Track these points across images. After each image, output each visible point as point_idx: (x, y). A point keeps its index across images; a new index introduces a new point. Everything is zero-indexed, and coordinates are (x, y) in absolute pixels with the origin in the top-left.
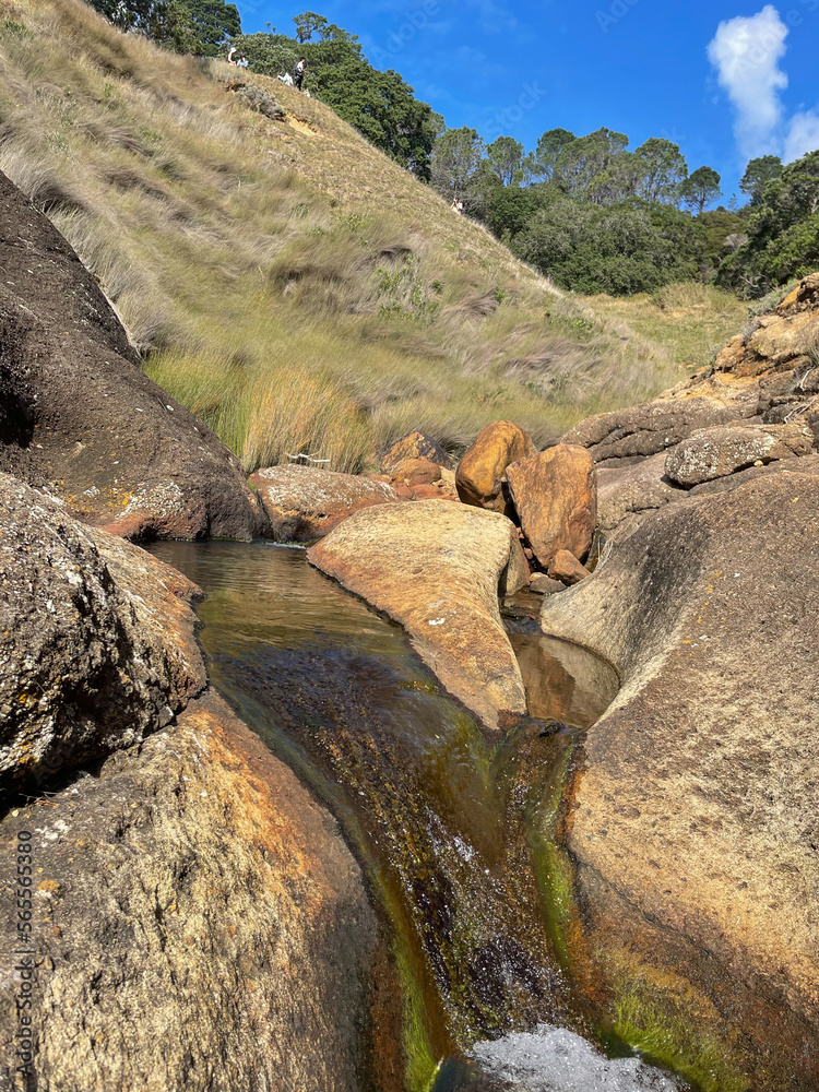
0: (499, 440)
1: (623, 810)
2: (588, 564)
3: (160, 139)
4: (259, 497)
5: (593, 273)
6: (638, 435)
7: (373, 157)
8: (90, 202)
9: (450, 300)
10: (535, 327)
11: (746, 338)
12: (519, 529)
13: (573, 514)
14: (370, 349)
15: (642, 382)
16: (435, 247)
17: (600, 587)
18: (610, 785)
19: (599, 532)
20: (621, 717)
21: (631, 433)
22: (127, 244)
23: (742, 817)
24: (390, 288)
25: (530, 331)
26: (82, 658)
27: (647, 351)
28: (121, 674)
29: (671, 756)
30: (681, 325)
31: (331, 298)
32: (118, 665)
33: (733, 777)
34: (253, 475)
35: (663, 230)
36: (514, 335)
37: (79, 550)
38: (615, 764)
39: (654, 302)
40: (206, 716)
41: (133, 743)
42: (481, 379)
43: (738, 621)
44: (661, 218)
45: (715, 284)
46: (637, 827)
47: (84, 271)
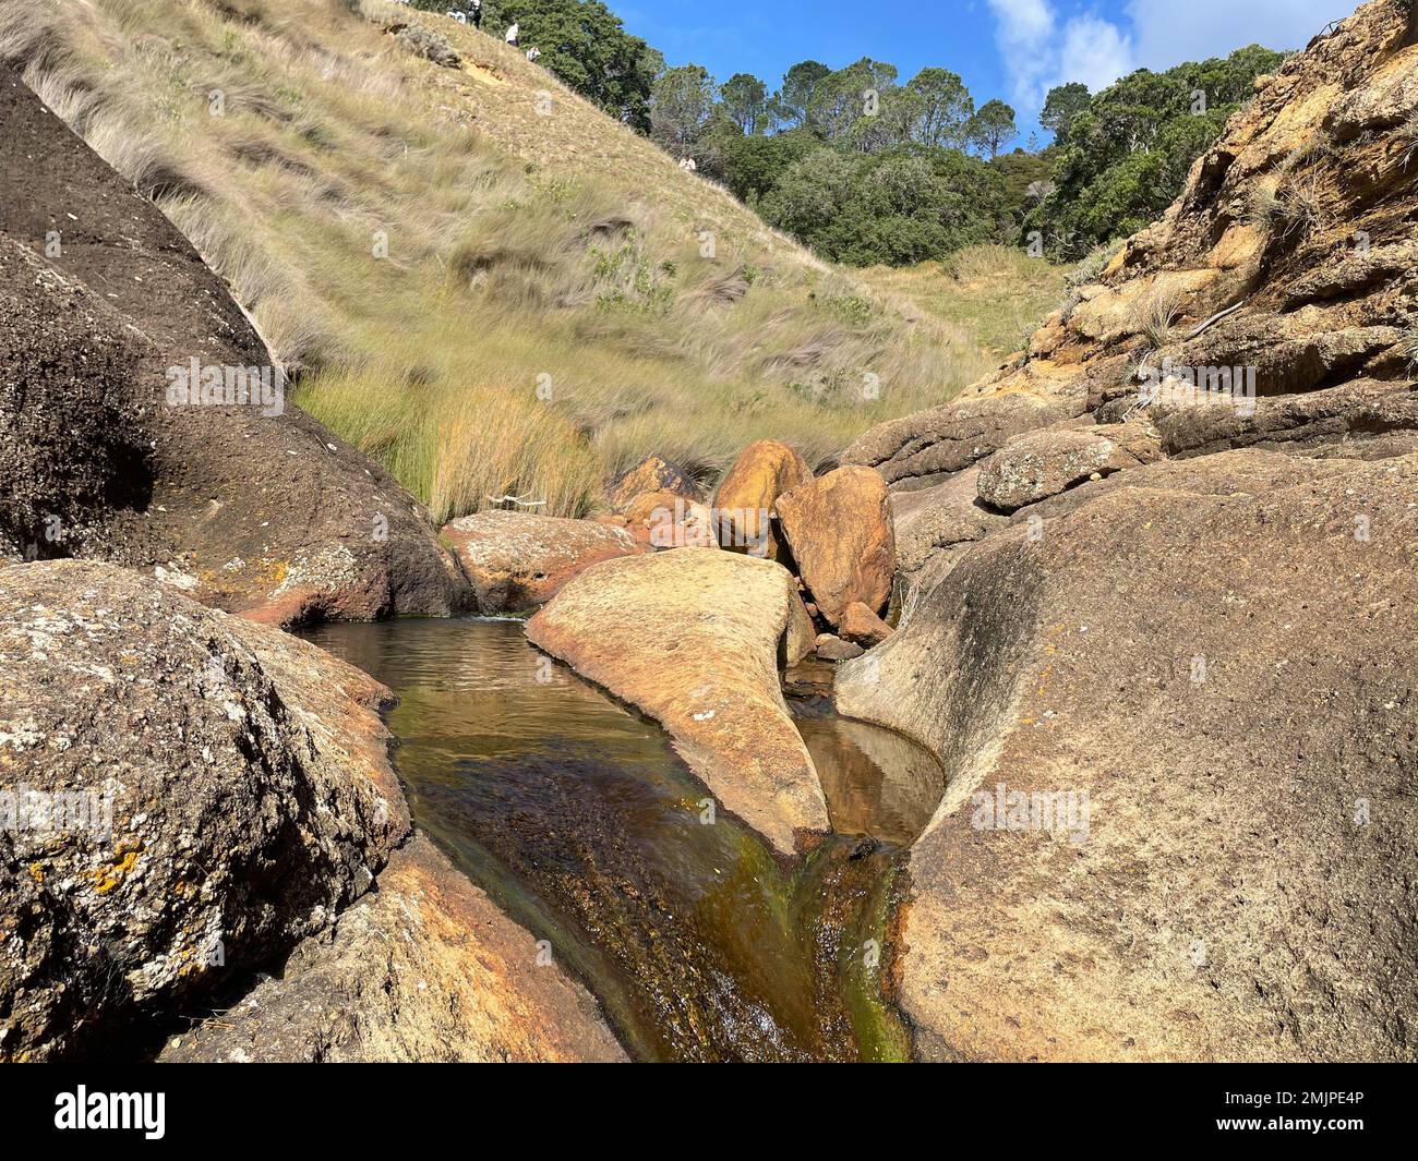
0: (765, 465)
1: (965, 952)
2: (889, 617)
3: (301, 98)
4: (455, 556)
5: (865, 239)
6: (941, 447)
7: (576, 108)
8: (212, 184)
9: (686, 284)
10: (797, 313)
11: (1065, 315)
12: (797, 579)
13: (865, 555)
14: (585, 352)
15: (937, 374)
16: (662, 217)
17: (907, 651)
18: (946, 920)
19: (900, 575)
20: (952, 827)
21: (930, 444)
22: (263, 235)
23: (1118, 950)
24: (609, 273)
25: (791, 318)
26: (253, 821)
27: (941, 334)
28: (303, 832)
29: (1021, 874)
30: (980, 299)
31: (533, 292)
32: (299, 821)
33: (1103, 897)
34: (445, 528)
35: (949, 181)
36: (772, 324)
37: (237, 669)
38: (951, 890)
39: (945, 272)
40: (415, 872)
41: (325, 925)
42: (733, 382)
43: (1091, 689)
44: (945, 166)
45: (1019, 245)
46: (986, 974)
47: (209, 272)
